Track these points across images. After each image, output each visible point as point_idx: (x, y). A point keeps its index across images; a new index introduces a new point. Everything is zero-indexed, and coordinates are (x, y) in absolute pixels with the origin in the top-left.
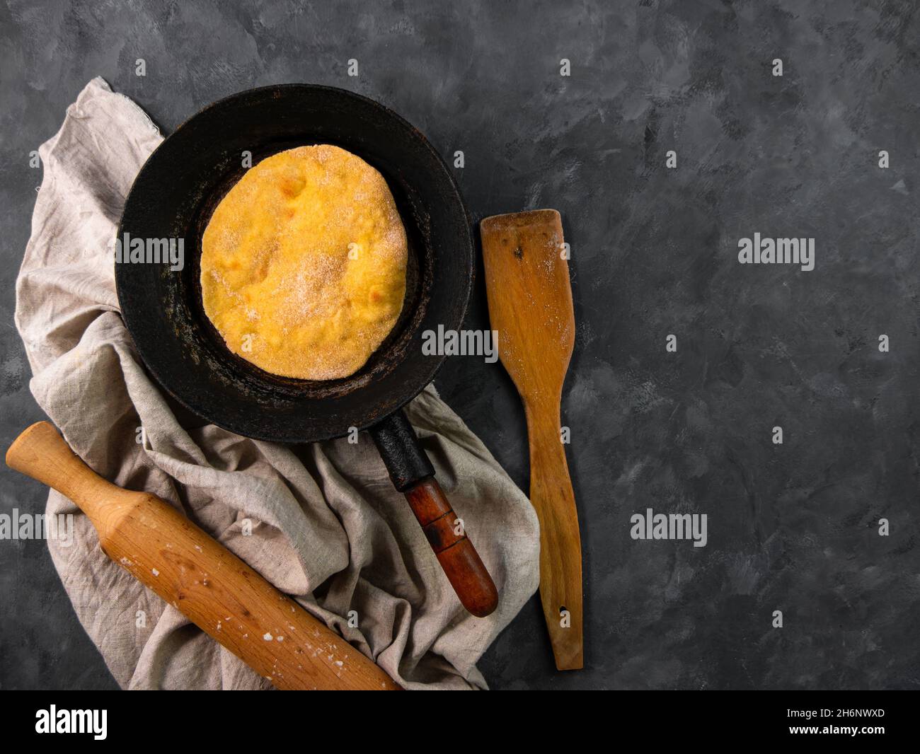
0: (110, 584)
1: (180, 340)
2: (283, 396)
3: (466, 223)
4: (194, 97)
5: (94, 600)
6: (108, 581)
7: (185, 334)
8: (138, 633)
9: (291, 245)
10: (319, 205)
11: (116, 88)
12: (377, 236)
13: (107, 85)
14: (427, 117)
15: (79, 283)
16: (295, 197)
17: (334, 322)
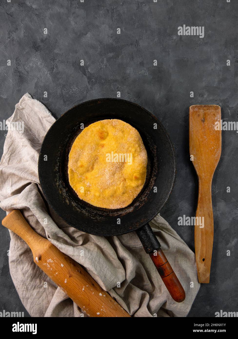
0: (33, 289)
1: (62, 195)
2: (101, 216)
3: (173, 151)
4: (64, 100)
5: (27, 296)
6: (32, 288)
7: (63, 192)
8: (44, 307)
9: (103, 158)
10: (114, 143)
11: (34, 97)
12: (136, 155)
13: (30, 96)
14: (153, 107)
15: (22, 172)
16: (104, 139)
17: (120, 187)
